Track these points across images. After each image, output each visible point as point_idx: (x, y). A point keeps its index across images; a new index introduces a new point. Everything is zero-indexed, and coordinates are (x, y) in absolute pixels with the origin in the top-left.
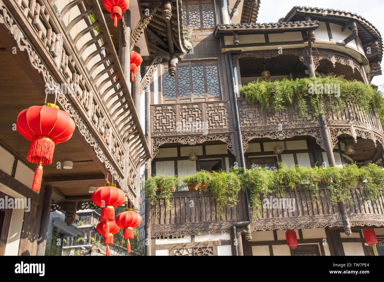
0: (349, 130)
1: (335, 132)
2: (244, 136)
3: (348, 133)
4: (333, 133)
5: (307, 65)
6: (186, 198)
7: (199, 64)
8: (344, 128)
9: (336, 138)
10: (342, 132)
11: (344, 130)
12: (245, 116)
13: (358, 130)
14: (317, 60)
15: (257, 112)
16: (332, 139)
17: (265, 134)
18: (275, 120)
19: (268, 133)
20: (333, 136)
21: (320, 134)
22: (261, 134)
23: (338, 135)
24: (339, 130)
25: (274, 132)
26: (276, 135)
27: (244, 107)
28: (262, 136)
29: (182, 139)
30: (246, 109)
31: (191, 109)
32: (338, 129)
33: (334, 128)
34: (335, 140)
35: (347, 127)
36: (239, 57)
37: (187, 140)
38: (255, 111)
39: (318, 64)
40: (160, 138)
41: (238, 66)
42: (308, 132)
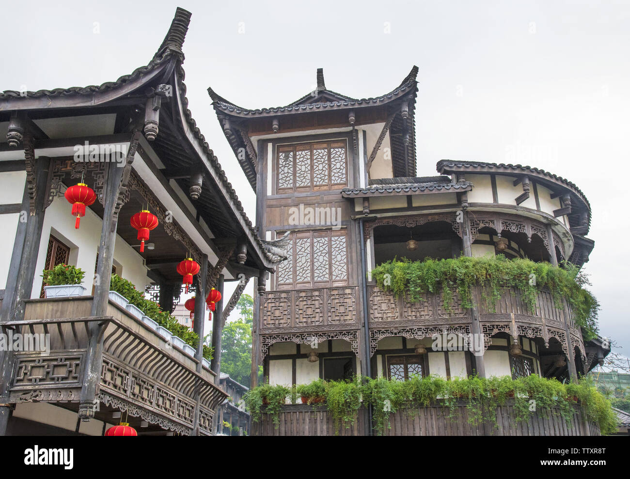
0: (509, 327)
1: (489, 330)
2: (373, 333)
3: (507, 331)
4: (486, 331)
5: (461, 236)
6: (298, 413)
7: (324, 234)
8: (502, 324)
9: (489, 338)
10: (499, 330)
11: (502, 327)
12: (376, 307)
13: (522, 326)
14: (476, 228)
15: (392, 302)
17: (400, 332)
18: (414, 313)
19: (404, 330)
20: (486, 335)
21: (469, 333)
22: (395, 331)
23: (493, 334)
24: (495, 327)
25: (411, 329)
26: (413, 333)
27: (376, 294)
28: (396, 334)
29: (296, 337)
30: (379, 298)
31: (309, 298)
32: (493, 326)
33: (488, 324)
34: (489, 341)
35: (506, 323)
36: (374, 225)
37: (303, 339)
38: (389, 300)
39: (477, 233)
40: (270, 335)
41: (372, 238)
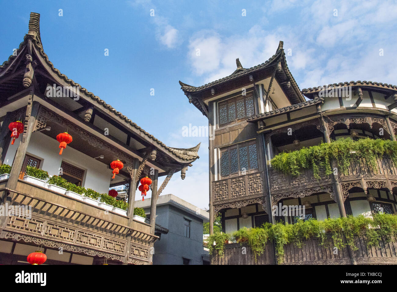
0: (360, 183)
1: (346, 186)
2: (274, 197)
3: (359, 186)
4: (344, 188)
5: (322, 131)
6: (234, 248)
7: (244, 145)
8: (355, 182)
9: (347, 192)
10: (353, 186)
11: (355, 184)
12: (275, 182)
13: (370, 182)
14: (332, 125)
15: (284, 177)
16: (343, 193)
17: (290, 195)
18: (297, 183)
19: (292, 193)
20: (344, 190)
21: (333, 190)
22: (287, 195)
23: (349, 189)
24: (350, 184)
25: (297, 192)
26: (298, 195)
27: (274, 174)
28: (287, 196)
29: (232, 205)
30: (276, 176)
31: (238, 182)
32: (349, 184)
33: (345, 183)
34: (347, 194)
35: (358, 181)
36: (271, 135)
37: (235, 205)
38: (282, 177)
39: (333, 129)
40: (218, 205)
41: (270, 142)
42: (323, 189)
